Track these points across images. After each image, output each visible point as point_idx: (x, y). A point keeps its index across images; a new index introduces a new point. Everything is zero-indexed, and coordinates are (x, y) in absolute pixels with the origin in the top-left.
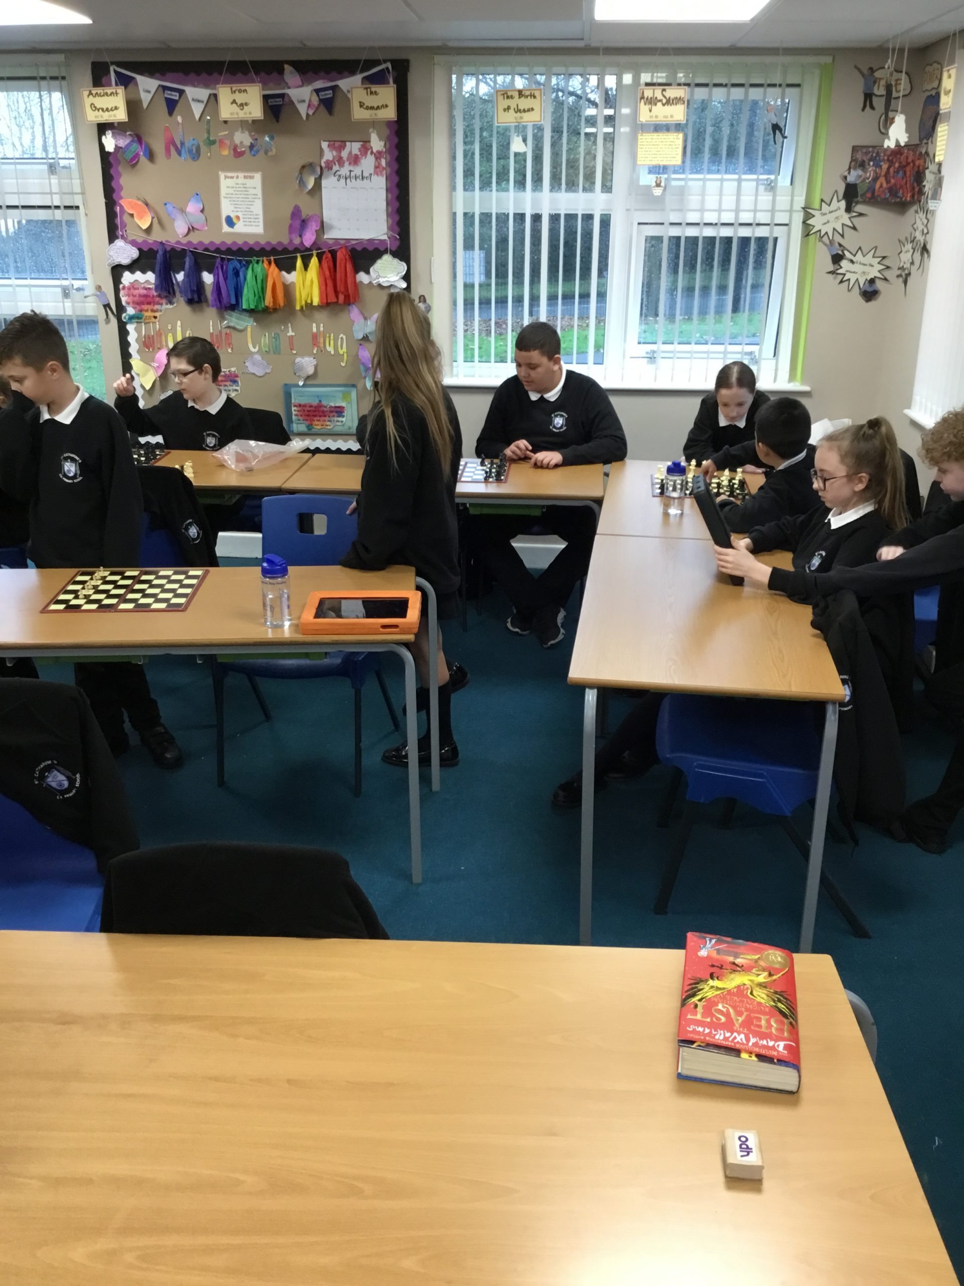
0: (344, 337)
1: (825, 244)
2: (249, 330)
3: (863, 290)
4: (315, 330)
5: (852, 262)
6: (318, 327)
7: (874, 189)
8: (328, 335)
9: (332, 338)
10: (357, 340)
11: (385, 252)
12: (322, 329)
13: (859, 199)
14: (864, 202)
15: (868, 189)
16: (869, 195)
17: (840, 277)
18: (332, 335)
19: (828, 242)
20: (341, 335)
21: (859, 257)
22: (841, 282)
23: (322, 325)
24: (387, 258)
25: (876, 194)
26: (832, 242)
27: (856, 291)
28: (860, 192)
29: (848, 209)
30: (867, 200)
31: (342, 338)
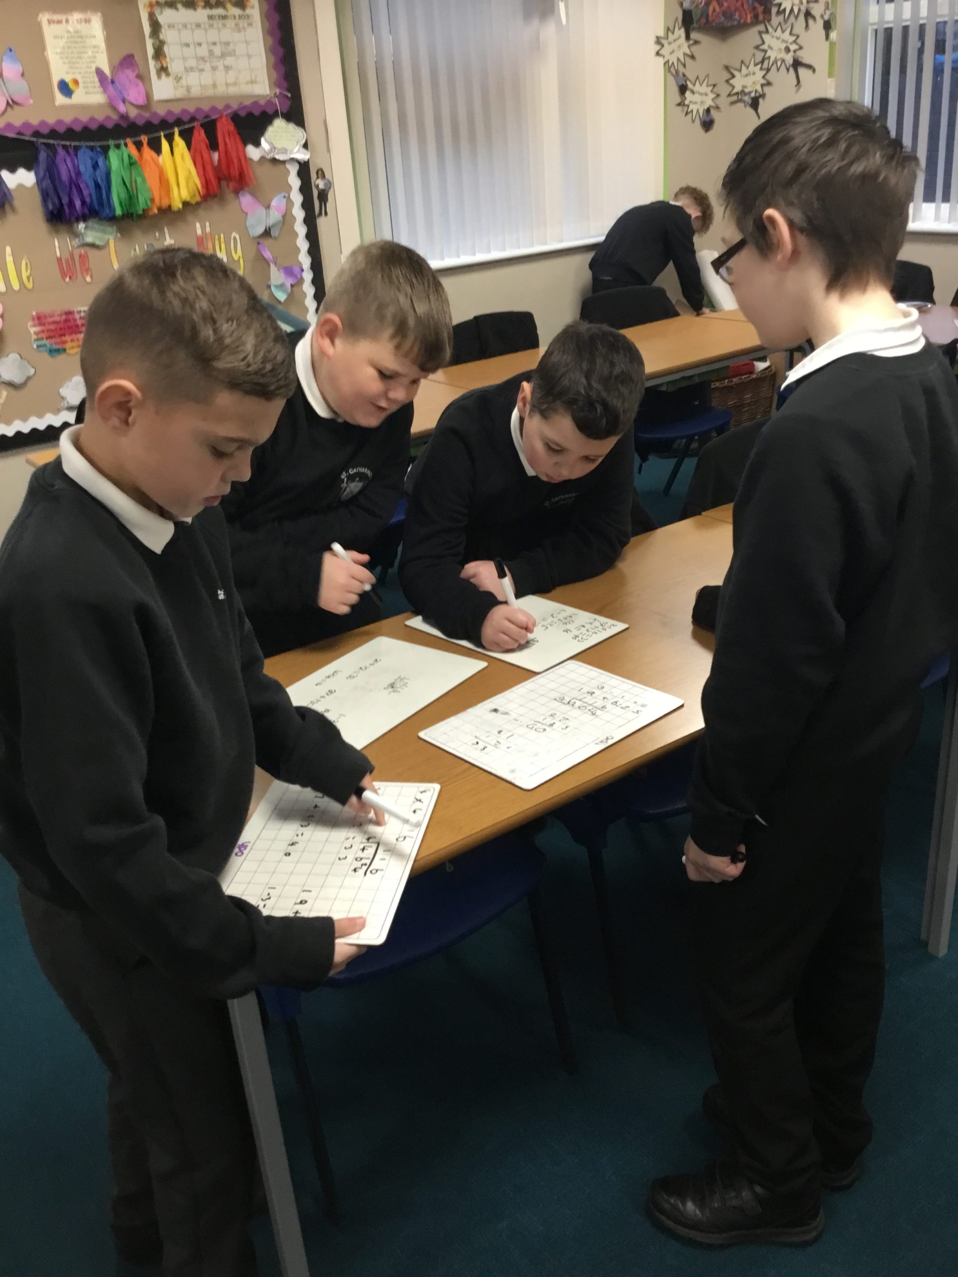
0: (238, 237)
1: (673, 75)
2: (112, 244)
3: (703, 120)
4: (199, 232)
5: (693, 92)
6: (203, 228)
7: (708, 15)
8: (217, 237)
9: (222, 240)
10: (254, 238)
11: (275, 115)
12: (208, 230)
13: (695, 25)
14: (700, 29)
15: (702, 15)
16: (703, 21)
17: (686, 109)
18: (222, 235)
19: (674, 72)
20: (234, 234)
21: (697, 88)
22: (687, 114)
23: (208, 224)
24: (279, 124)
25: (710, 19)
26: (677, 72)
27: (698, 122)
28: (695, 18)
29: (688, 37)
30: (702, 25)
31: (235, 238)
